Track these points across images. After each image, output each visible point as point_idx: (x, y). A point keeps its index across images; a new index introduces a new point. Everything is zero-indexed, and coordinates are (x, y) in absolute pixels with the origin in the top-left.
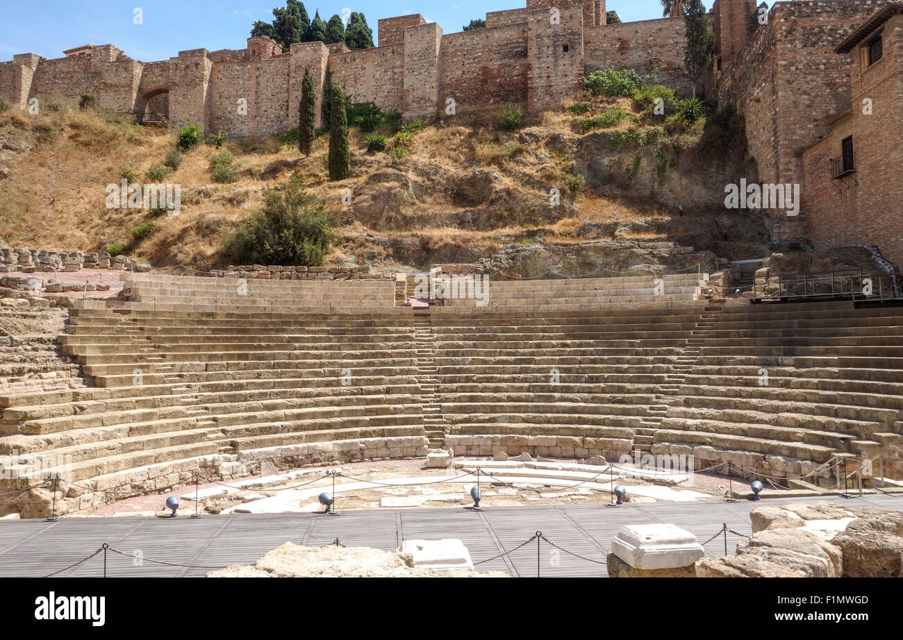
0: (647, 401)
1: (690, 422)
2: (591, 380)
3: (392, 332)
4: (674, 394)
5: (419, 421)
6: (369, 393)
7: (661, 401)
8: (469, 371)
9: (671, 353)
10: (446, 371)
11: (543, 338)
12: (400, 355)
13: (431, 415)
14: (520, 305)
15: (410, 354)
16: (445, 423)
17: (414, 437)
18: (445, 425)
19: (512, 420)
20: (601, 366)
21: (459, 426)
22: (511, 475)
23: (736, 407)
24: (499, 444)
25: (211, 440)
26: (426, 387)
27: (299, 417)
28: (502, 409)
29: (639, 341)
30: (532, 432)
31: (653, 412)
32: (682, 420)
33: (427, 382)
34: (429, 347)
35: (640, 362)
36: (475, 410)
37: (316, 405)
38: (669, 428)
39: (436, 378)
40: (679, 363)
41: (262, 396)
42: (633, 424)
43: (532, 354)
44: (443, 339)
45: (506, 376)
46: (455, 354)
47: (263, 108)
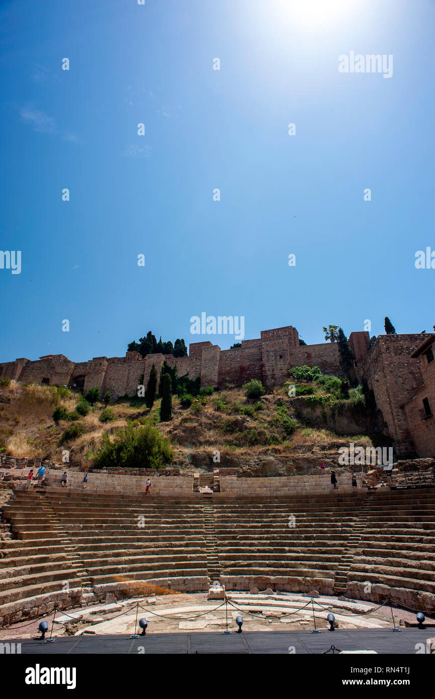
0: (340, 552)
1: (368, 566)
2: (306, 538)
3: (191, 508)
4: (356, 547)
5: (204, 566)
6: (176, 546)
7: (349, 552)
8: (234, 532)
9: (351, 520)
10: (221, 532)
11: (277, 512)
12: (195, 522)
13: (213, 561)
14: (264, 492)
15: (201, 522)
16: (220, 567)
17: (202, 577)
18: (220, 569)
19: (261, 565)
20: (311, 529)
21: (229, 569)
22: (261, 605)
23: (394, 557)
24: (252, 582)
25: (78, 577)
26: (209, 543)
27: (133, 561)
28: (255, 558)
29: (331, 513)
30: (273, 573)
31: (344, 559)
32: (362, 565)
33: (210, 540)
34: (211, 517)
35: (333, 526)
36: (239, 558)
37: (144, 553)
38: (355, 571)
39: (215, 537)
40: (356, 527)
41: (113, 547)
42: (334, 568)
43: (271, 522)
44: (219, 512)
45: (256, 536)
46: (226, 522)
47: (131, 385)
